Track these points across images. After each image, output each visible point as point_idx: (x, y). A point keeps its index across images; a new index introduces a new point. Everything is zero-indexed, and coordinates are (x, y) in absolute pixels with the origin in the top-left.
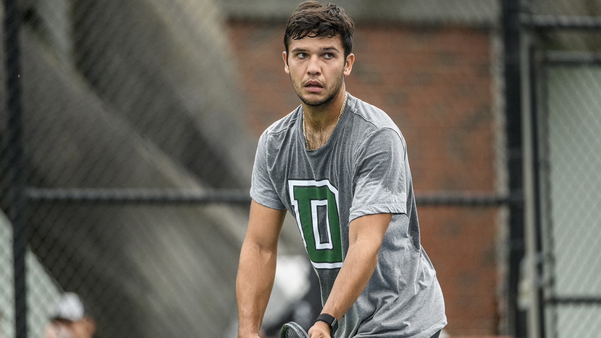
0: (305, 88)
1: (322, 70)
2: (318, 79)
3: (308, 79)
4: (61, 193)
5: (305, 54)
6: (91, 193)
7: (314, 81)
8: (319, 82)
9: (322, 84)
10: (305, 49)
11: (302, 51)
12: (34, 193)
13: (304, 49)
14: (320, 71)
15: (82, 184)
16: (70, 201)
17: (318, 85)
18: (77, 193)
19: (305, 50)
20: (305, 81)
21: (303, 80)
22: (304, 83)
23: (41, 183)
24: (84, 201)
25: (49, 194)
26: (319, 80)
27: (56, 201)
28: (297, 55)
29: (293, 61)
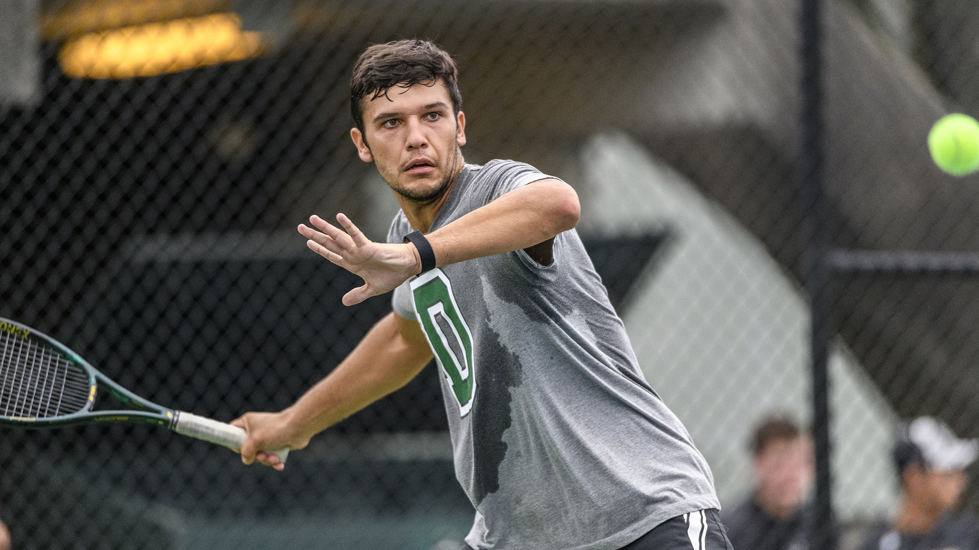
0: (406, 172)
1: (427, 138)
2: (425, 155)
3: (411, 159)
4: (887, 260)
5: (395, 120)
6: (935, 261)
7: (420, 158)
8: (429, 159)
9: (433, 161)
10: (397, 111)
11: (391, 116)
12: (843, 259)
13: (394, 111)
14: (426, 141)
15: (923, 244)
16: (900, 274)
17: (426, 164)
18: (911, 260)
19: (396, 114)
20: (406, 162)
21: (401, 162)
22: (404, 164)
23: (855, 243)
24: (923, 273)
25: (867, 260)
26: (428, 156)
27: (878, 273)
28: (384, 123)
29: (377, 136)
